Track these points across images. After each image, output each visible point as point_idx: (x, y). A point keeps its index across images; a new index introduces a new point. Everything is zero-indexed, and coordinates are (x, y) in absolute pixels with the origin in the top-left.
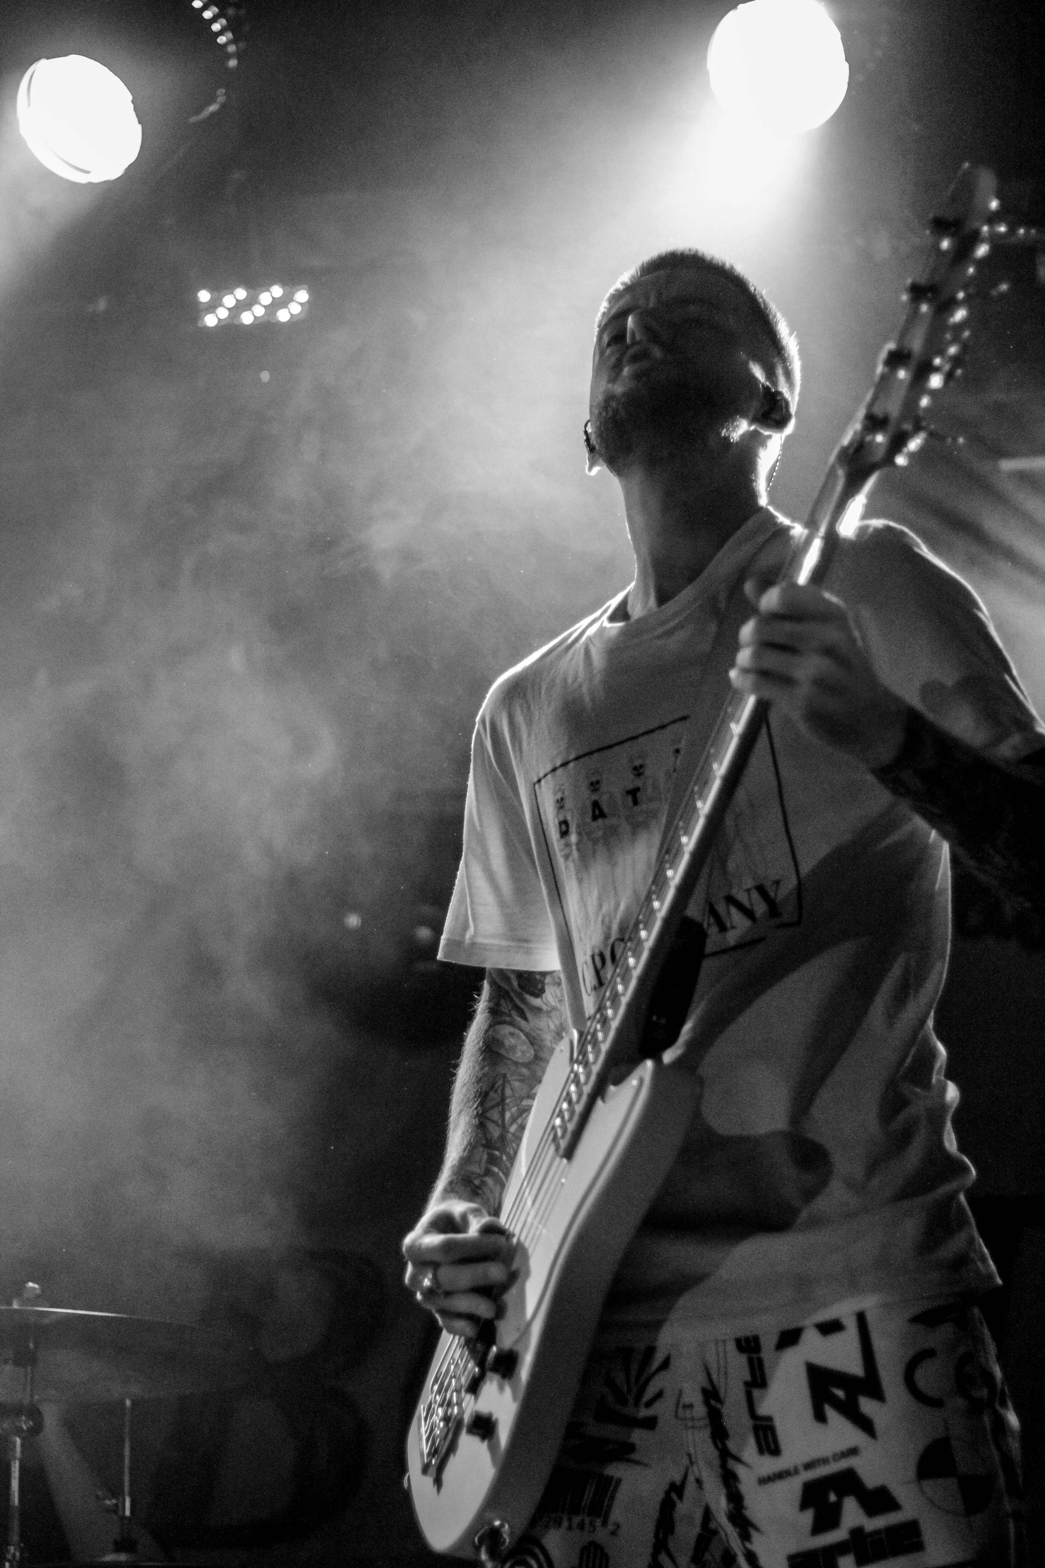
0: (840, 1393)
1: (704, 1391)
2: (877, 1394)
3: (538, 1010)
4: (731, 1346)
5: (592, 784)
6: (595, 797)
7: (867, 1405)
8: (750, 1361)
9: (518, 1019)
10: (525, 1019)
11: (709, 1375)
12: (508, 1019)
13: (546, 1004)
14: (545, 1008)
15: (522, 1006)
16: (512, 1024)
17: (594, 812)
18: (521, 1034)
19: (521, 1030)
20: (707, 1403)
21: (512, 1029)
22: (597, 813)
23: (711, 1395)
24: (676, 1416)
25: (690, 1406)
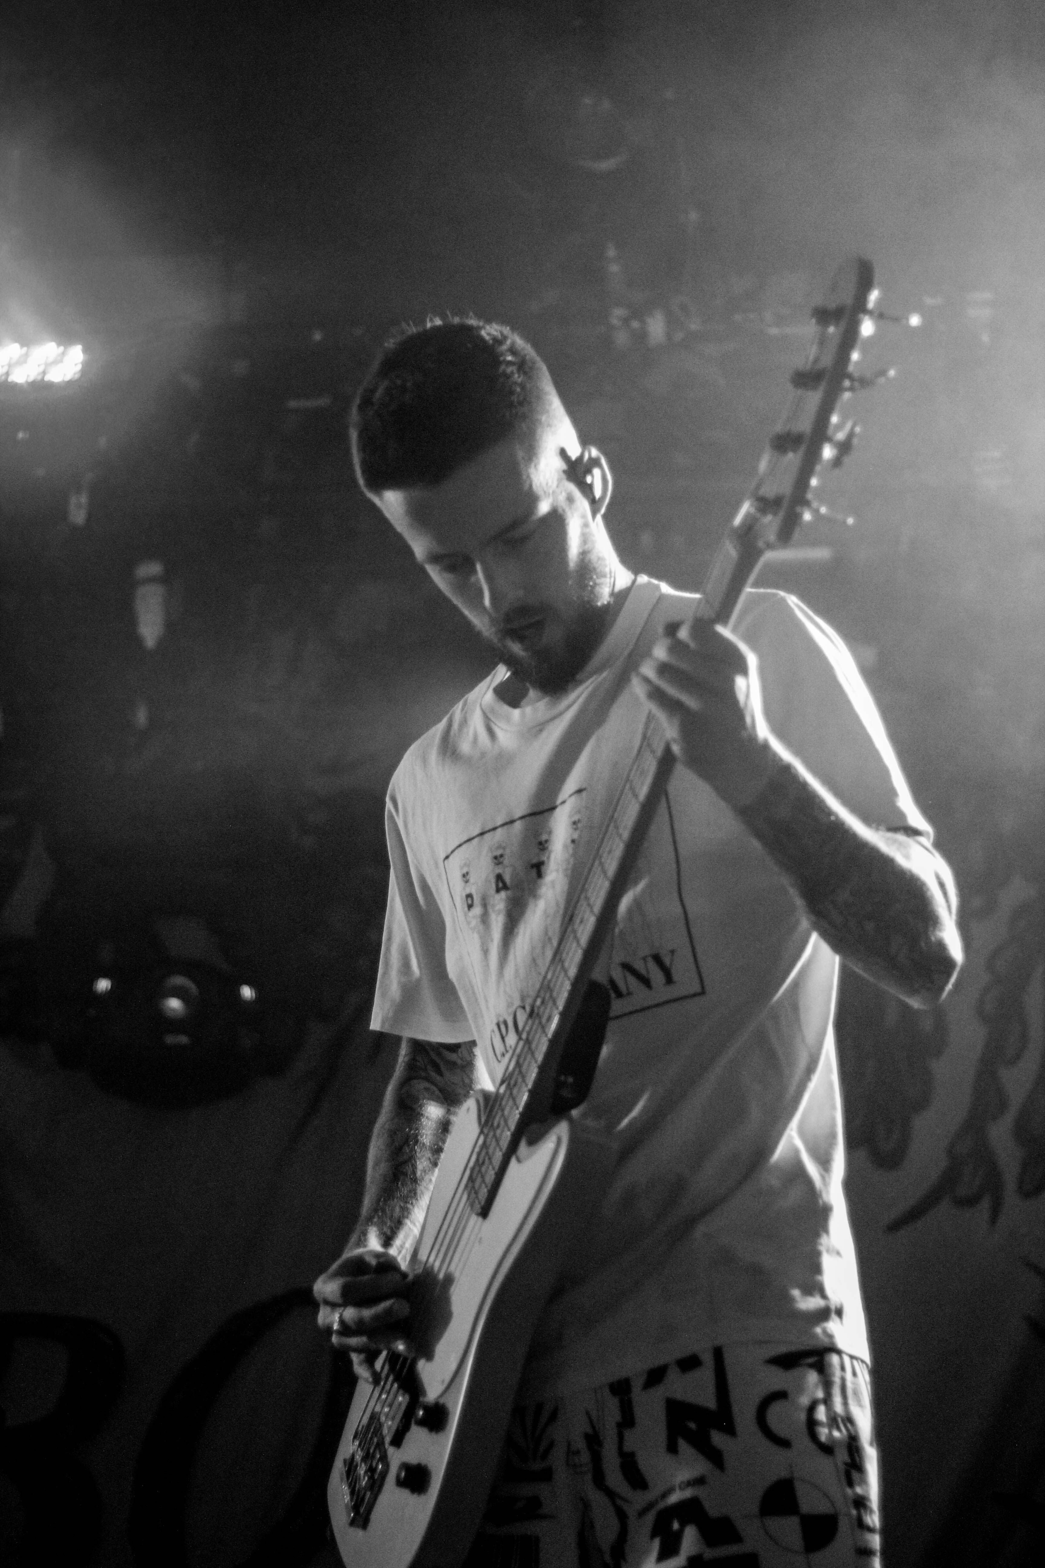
0: (692, 1425)
1: (587, 1436)
2: (730, 1430)
3: (454, 1064)
4: (607, 1391)
5: (496, 858)
6: (499, 870)
7: (718, 1439)
8: (622, 1402)
9: (433, 1074)
10: (440, 1073)
11: (591, 1421)
12: (423, 1074)
13: (462, 1059)
14: (459, 1062)
15: (438, 1061)
16: (427, 1079)
17: (497, 885)
18: (435, 1088)
19: (436, 1085)
20: (590, 1447)
21: (427, 1085)
22: (501, 885)
23: (594, 1440)
24: (568, 1464)
25: (578, 1452)
